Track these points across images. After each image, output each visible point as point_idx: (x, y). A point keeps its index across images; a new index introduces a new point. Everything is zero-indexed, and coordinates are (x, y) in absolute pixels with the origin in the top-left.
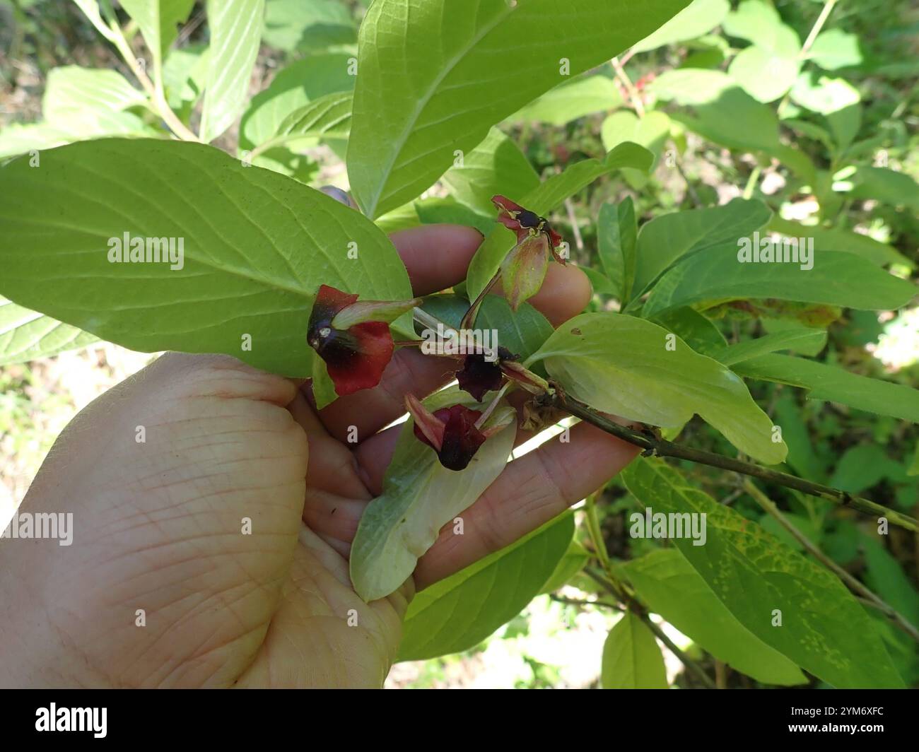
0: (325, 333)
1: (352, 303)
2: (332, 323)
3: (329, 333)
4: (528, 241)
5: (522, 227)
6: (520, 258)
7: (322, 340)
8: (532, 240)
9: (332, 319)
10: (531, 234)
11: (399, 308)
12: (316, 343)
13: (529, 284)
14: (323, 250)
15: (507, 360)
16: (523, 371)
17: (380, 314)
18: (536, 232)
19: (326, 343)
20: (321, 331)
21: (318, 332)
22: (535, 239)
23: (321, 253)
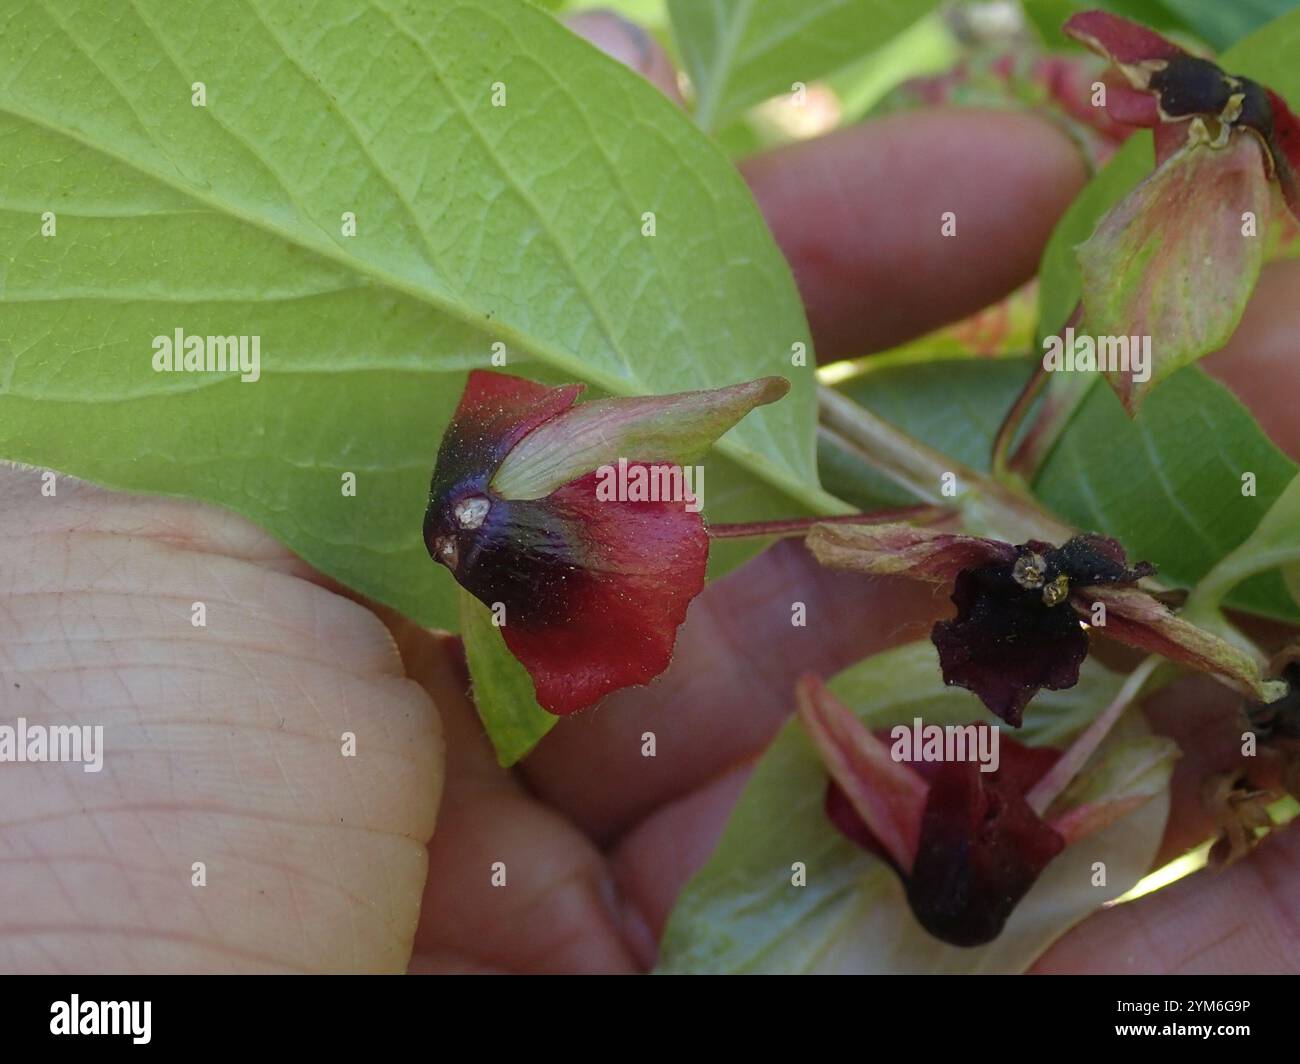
0: (470, 514)
1: (560, 414)
2: (495, 482)
3: (483, 513)
4: (1182, 166)
5: (1164, 117)
6: (1149, 229)
7: (468, 539)
8: (1200, 159)
9: (495, 468)
10: (1194, 139)
11: (711, 411)
12: (448, 550)
13: (1189, 314)
14: (523, 183)
15: (1100, 583)
16: (1160, 621)
17: (650, 439)
18: (1215, 134)
19: (478, 548)
20: (459, 512)
21: (452, 515)
22: (1210, 154)
23: (512, 194)
